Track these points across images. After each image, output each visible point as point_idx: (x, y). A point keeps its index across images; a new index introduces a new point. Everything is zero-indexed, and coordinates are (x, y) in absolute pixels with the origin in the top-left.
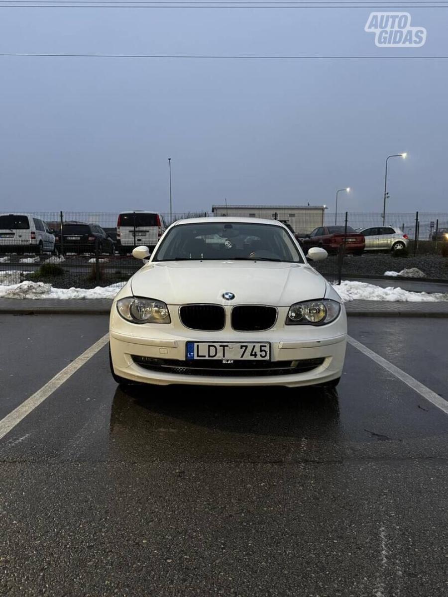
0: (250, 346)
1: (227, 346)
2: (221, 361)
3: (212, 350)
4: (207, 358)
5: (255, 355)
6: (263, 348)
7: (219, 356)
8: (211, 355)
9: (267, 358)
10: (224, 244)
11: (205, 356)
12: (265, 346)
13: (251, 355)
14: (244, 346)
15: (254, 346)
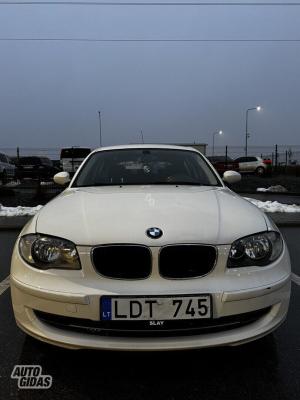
0: (186, 301)
1: (155, 302)
2: (149, 321)
3: (136, 307)
4: (129, 318)
5: (193, 313)
6: (202, 303)
7: (146, 315)
8: (134, 314)
9: (208, 316)
10: (142, 170)
11: (125, 317)
12: (205, 300)
13: (187, 312)
14: (177, 300)
15: (191, 301)
